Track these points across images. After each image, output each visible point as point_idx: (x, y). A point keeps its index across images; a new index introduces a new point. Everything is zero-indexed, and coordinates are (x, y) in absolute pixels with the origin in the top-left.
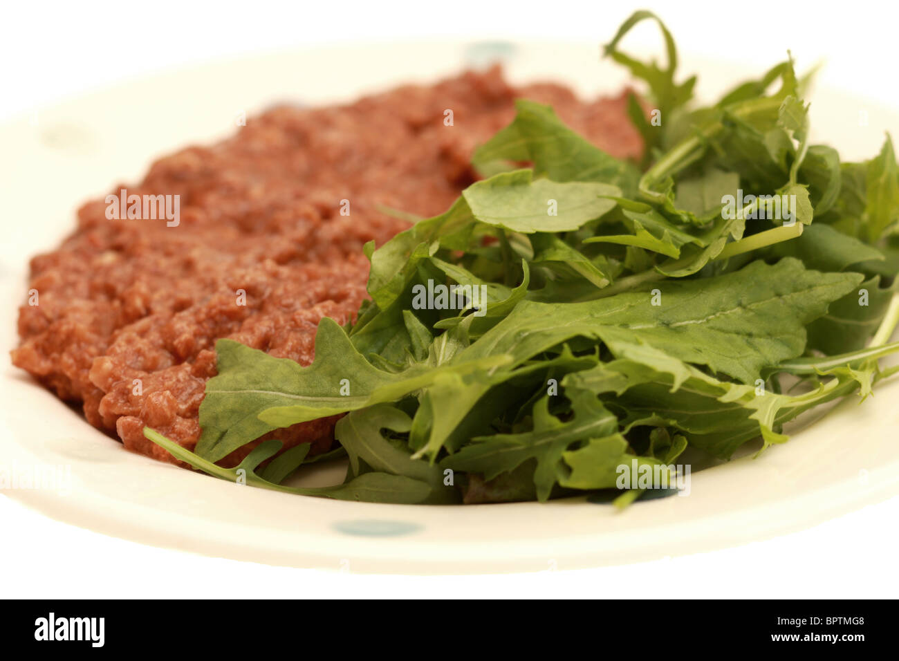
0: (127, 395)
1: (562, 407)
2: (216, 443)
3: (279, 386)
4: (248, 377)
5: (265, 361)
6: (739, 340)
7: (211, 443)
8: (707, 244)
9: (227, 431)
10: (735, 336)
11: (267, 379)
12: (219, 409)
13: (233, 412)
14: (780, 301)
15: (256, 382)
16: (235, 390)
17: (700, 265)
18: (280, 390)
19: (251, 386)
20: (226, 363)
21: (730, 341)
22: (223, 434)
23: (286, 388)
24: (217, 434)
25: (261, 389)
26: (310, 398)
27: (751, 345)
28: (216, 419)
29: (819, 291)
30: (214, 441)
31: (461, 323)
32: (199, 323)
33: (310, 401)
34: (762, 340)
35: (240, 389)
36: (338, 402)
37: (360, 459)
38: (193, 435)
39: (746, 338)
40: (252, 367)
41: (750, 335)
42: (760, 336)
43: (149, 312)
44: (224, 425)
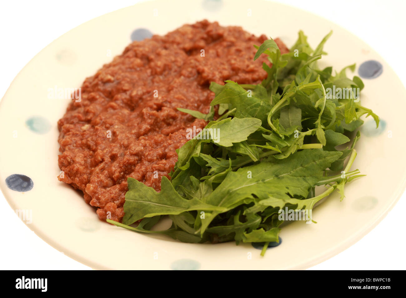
0: (99, 200)
1: (243, 219)
2: (130, 218)
3: (150, 199)
4: (139, 195)
5: (144, 188)
6: (301, 179)
7: (128, 218)
8: (290, 145)
9: (133, 214)
10: (299, 178)
11: (146, 197)
12: (130, 207)
13: (135, 208)
14: (314, 163)
15: (142, 198)
16: (135, 200)
17: (288, 155)
18: (150, 201)
19: (140, 199)
20: (131, 187)
21: (298, 179)
22: (132, 216)
23: (152, 200)
24: (130, 215)
25: (144, 201)
26: (160, 205)
27: (305, 180)
28: (129, 210)
29: (328, 158)
30: (129, 217)
31: (209, 180)
32: (120, 167)
33: (160, 206)
34: (308, 178)
35: (137, 200)
36: (169, 208)
37: (178, 226)
38: (122, 215)
39: (303, 177)
40: (140, 191)
41: (305, 177)
42: (308, 176)
43: (103, 160)
44: (132, 212)
